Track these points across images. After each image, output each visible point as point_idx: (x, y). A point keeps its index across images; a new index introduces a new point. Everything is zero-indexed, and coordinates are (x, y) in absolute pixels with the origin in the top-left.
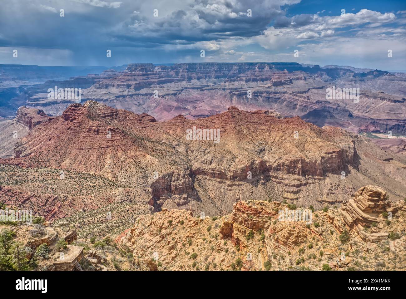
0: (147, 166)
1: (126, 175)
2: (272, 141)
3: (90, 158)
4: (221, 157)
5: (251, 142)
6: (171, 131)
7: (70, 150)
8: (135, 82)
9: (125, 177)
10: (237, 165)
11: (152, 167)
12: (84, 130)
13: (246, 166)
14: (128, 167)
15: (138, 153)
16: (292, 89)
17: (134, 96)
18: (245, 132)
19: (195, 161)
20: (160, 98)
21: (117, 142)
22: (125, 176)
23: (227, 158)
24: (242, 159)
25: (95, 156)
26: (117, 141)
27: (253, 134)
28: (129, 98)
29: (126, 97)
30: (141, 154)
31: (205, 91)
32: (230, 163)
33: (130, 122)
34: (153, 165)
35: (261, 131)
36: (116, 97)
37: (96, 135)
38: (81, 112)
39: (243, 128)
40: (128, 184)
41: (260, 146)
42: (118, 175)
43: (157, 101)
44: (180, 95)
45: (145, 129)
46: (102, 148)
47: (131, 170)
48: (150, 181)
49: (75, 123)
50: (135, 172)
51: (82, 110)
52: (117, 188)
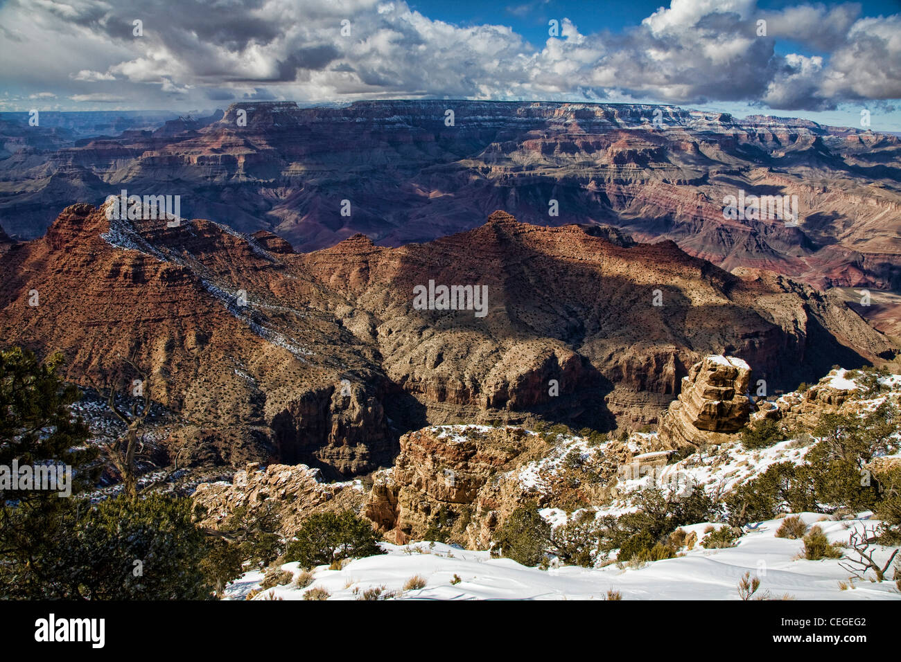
0: (262, 371)
1: (207, 393)
2: (603, 306)
3: (114, 348)
4: (465, 349)
5: (548, 308)
6: (333, 277)
7: (63, 328)
8: (248, 151)
9: (204, 399)
10: (508, 367)
11: (275, 374)
12: (100, 273)
13: (531, 372)
14: (212, 373)
15: (239, 335)
16: (663, 173)
17: (242, 189)
18: (531, 281)
19: (395, 357)
20: (311, 195)
21: (184, 306)
22: (204, 396)
23: (479, 352)
24: (520, 353)
25: (127, 343)
26: (185, 303)
27: (553, 286)
28: (229, 192)
29: (222, 191)
30: (249, 340)
31: (434, 175)
32: (488, 362)
33: (223, 253)
34: (280, 367)
35: (574, 278)
36: (195, 189)
37: (129, 286)
38: (95, 226)
39: (526, 271)
40: (210, 417)
41: (571, 319)
42: (184, 393)
43: (305, 202)
44: (367, 186)
45: (261, 272)
46: (144, 322)
47: (220, 382)
48: (270, 410)
49: (75, 254)
50: (231, 386)
51: (95, 222)
52: (181, 427)
